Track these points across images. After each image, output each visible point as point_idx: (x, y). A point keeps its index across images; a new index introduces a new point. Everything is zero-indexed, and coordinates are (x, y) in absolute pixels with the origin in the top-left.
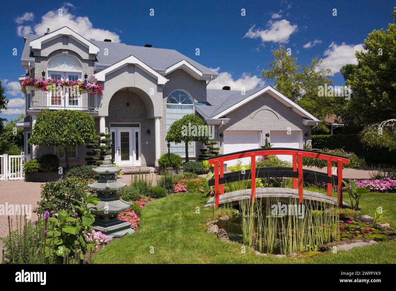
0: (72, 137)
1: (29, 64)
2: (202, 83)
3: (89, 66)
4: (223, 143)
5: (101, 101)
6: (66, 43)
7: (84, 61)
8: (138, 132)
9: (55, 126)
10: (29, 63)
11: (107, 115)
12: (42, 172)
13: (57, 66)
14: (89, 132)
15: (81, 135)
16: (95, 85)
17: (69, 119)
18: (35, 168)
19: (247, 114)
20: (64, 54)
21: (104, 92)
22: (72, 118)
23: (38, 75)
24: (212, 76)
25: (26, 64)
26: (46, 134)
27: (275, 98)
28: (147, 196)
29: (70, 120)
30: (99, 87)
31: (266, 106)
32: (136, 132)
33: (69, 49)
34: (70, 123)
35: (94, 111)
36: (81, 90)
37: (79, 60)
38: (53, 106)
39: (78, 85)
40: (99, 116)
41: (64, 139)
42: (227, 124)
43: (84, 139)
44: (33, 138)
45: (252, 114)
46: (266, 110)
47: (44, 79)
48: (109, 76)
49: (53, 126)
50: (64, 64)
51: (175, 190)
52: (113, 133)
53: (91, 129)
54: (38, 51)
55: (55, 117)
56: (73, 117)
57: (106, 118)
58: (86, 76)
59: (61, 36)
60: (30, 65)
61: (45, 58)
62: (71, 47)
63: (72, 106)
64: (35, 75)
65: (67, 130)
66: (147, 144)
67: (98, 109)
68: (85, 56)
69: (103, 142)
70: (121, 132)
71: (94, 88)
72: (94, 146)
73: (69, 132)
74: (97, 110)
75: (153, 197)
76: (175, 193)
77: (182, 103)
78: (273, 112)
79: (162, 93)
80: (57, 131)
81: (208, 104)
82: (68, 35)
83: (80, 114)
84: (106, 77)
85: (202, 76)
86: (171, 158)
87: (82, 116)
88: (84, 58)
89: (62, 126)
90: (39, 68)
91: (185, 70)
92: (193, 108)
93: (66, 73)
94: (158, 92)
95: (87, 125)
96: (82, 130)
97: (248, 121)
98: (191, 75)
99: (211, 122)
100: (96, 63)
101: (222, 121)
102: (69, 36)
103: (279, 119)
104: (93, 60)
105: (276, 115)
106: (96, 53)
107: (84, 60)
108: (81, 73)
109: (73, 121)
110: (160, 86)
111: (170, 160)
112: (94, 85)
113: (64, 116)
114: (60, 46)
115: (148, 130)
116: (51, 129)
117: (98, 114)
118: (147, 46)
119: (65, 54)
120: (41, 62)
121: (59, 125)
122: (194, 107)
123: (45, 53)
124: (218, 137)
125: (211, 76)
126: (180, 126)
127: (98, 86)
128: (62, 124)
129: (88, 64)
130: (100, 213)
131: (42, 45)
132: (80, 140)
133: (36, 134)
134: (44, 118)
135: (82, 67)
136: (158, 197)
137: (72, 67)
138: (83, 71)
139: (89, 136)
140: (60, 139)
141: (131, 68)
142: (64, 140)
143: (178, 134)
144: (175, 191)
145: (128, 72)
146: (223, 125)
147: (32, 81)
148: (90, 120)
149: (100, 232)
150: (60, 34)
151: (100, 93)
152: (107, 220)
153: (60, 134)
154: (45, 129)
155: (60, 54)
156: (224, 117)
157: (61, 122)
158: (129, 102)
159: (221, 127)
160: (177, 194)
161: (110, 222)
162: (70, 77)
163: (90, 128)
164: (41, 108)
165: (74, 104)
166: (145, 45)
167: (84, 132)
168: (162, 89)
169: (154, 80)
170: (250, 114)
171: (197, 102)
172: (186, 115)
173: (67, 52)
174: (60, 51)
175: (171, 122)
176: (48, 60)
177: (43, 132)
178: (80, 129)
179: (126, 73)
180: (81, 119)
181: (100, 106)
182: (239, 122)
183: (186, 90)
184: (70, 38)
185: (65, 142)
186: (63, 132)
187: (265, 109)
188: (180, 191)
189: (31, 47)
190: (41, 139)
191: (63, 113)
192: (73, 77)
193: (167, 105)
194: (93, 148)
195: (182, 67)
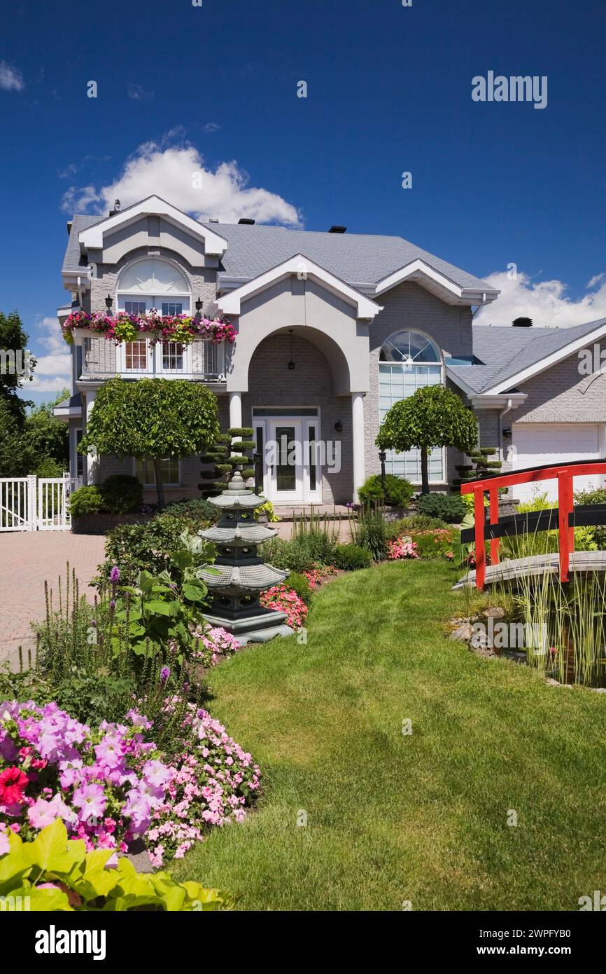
0: (169, 437)
1: (79, 281)
2: (463, 312)
3: (206, 281)
5: (231, 360)
6: (154, 233)
7: (195, 270)
8: (314, 428)
9: (134, 414)
10: (79, 279)
11: (246, 389)
12: (109, 512)
13: (137, 283)
14: (205, 427)
15: (189, 435)
16: (218, 324)
17: (162, 398)
18: (93, 505)
19: (570, 382)
20: (151, 258)
21: (238, 338)
22: (169, 396)
23: (97, 305)
24: (484, 295)
25: (72, 282)
26: (114, 430)
28: (328, 564)
29: (164, 402)
30: (227, 329)
32: (310, 428)
33: (162, 245)
34: (164, 407)
35: (216, 380)
36: (189, 335)
37: (184, 268)
38: (129, 370)
39: (182, 323)
40: (228, 391)
41: (154, 441)
42: (520, 407)
43: (196, 442)
44: (89, 440)
45: (582, 382)
47: (109, 313)
48: (249, 303)
49: (129, 414)
50: (152, 278)
51: (391, 554)
52: (260, 430)
53: (209, 421)
54: (97, 252)
55: (133, 395)
56: (172, 394)
57: (244, 396)
58: (199, 305)
59: (146, 216)
60: (81, 284)
61: (112, 268)
62: (166, 240)
63: (169, 370)
64: (92, 304)
65: (158, 422)
67: (225, 377)
68: (197, 260)
69: (237, 448)
70: (277, 428)
71: (215, 331)
72: (217, 458)
73: (164, 428)
74: (224, 379)
75: (341, 568)
76: (391, 559)
77: (414, 361)
79: (368, 338)
80: (139, 425)
81: (476, 361)
82: (160, 214)
83: (186, 388)
84: (241, 304)
85: (460, 295)
86: (387, 485)
87: (190, 391)
88: (193, 264)
89: (149, 413)
90: (98, 290)
91: (422, 283)
92: (440, 372)
93: (156, 299)
94: (358, 335)
95: (202, 412)
96: (189, 424)
97: (571, 399)
98: (434, 294)
99: (482, 402)
100: (221, 275)
101: (507, 400)
102: (161, 216)
104: (214, 267)
106: (220, 252)
107: (195, 267)
108: (189, 297)
109: (172, 404)
110: (362, 323)
111: (386, 490)
112: (216, 323)
113: (152, 393)
114: (141, 239)
115: (338, 422)
116: (126, 421)
117: (225, 388)
118: (335, 230)
119: (153, 256)
120: (104, 275)
121: (141, 413)
122: (442, 368)
123: (112, 255)
124: (499, 437)
125: (482, 294)
126: (408, 412)
127: (224, 325)
128: (147, 408)
129: (202, 278)
130: (221, 590)
131: (105, 240)
132: (186, 446)
133: (95, 431)
134: (111, 397)
135: (190, 285)
136: (351, 568)
137: (168, 286)
138: (194, 294)
139: (204, 436)
140: (144, 441)
141: (298, 283)
142: (154, 444)
143: (404, 430)
144: (390, 557)
145: (290, 293)
146: (512, 410)
147: (86, 318)
148: (208, 400)
149: (222, 629)
150: (142, 214)
151: (230, 342)
152: (237, 604)
153: (144, 433)
154: (112, 421)
155: (143, 258)
156: (514, 390)
157: (147, 405)
158: (294, 361)
159: (506, 414)
160: (395, 562)
161: (242, 610)
162: (165, 308)
163: (206, 420)
164: (104, 377)
165: (173, 367)
166: (330, 227)
167: (195, 427)
168: (367, 329)
169: (350, 308)
170: (577, 383)
171: (450, 356)
172: (421, 387)
173: (158, 253)
174: (143, 250)
175: (389, 405)
176: (119, 272)
177: (108, 427)
178: (187, 420)
179: (287, 295)
180: (190, 398)
181: (230, 370)
182: (549, 402)
183: (424, 330)
184: (164, 220)
185: (155, 449)
186: (149, 426)
188: (401, 557)
189: (82, 245)
190: (104, 443)
191: (151, 386)
192: (171, 307)
193: (380, 366)
194: (215, 461)
195: (414, 278)
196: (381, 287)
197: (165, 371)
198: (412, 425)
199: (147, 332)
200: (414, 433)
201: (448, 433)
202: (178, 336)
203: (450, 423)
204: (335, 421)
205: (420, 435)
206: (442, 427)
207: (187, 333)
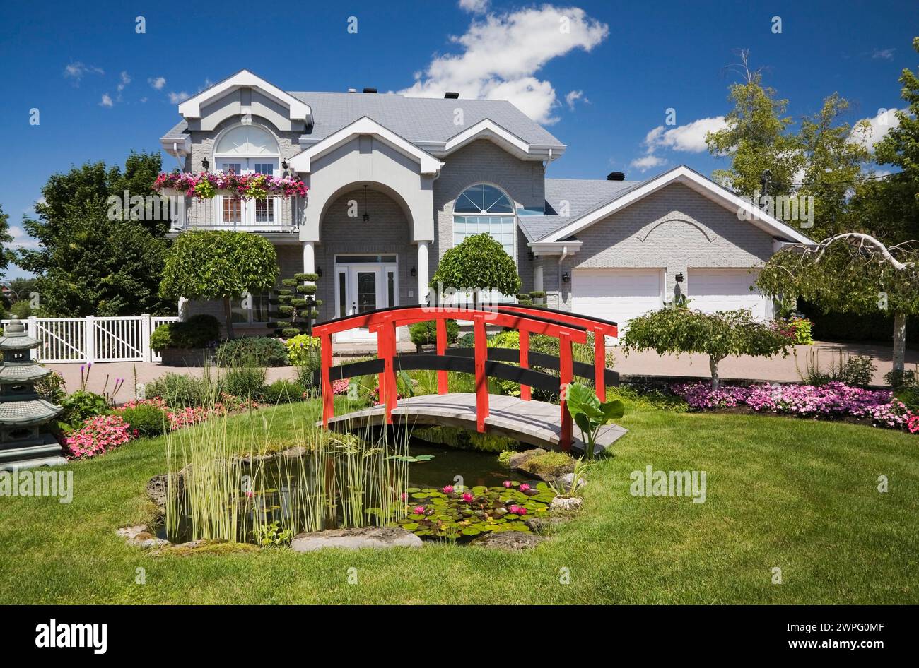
1: (175, 147)
2: (535, 166)
3: (291, 143)
4: (570, 294)
5: (303, 213)
6: (246, 102)
7: (283, 134)
8: (392, 273)
10: (175, 144)
11: (317, 239)
12: (176, 347)
13: (234, 147)
14: (255, 272)
15: (242, 279)
16: (289, 181)
18: (163, 341)
19: (630, 231)
20: (246, 124)
21: (310, 193)
23: (196, 167)
24: (551, 150)
26: (173, 276)
27: (701, 193)
28: (254, 398)
29: (219, 251)
30: (298, 185)
31: (678, 212)
32: (389, 273)
33: (253, 113)
34: (220, 256)
35: (289, 231)
36: (261, 191)
37: (273, 133)
38: (227, 223)
40: (301, 240)
41: (206, 285)
42: (577, 253)
45: (641, 230)
46: (678, 220)
48: (319, 162)
50: (246, 142)
52: (342, 276)
54: (195, 120)
56: (228, 244)
57: (317, 247)
58: (285, 165)
59: (238, 88)
60: (178, 149)
61: (209, 134)
62: (257, 108)
63: (262, 223)
64: (192, 166)
66: (410, 296)
67: (299, 228)
68: (284, 125)
70: (359, 273)
71: (285, 187)
74: (296, 230)
77: (488, 212)
78: (696, 226)
79: (431, 191)
82: (251, 85)
84: (311, 164)
85: (529, 151)
87: (245, 241)
88: (281, 129)
89: (205, 261)
90: (197, 153)
92: (513, 222)
93: (249, 161)
94: (422, 188)
96: (242, 270)
97: (630, 247)
98: (507, 150)
99: (543, 249)
100: (303, 138)
101: (563, 247)
102: (252, 88)
103: (709, 240)
104: (296, 131)
105: (703, 232)
106: (305, 117)
107: (282, 132)
108: (277, 158)
109: (228, 252)
110: (425, 177)
112: (286, 180)
115: (413, 267)
116: (183, 268)
117: (298, 238)
118: (449, 96)
120: (203, 141)
122: (514, 219)
123: (209, 123)
124: (558, 281)
125: (549, 150)
127: (294, 181)
129: (290, 140)
131: (201, 110)
135: (278, 147)
137: (261, 149)
138: (280, 155)
141: (365, 142)
142: (206, 288)
145: (358, 152)
146: (568, 256)
150: (234, 86)
151: (302, 197)
155: (237, 125)
156: (572, 238)
159: (564, 260)
162: (258, 168)
163: (258, 266)
166: (445, 94)
167: (246, 273)
168: (431, 183)
169: (414, 165)
170: (637, 231)
171: (522, 207)
172: (469, 236)
173: (250, 120)
174: (237, 118)
176: (215, 138)
179: (355, 155)
180: (244, 248)
181: (303, 222)
182: (609, 250)
183: (496, 182)
184: (255, 91)
185: (207, 293)
187: (675, 220)
189: (182, 115)
192: (264, 167)
193: (455, 216)
194: (280, 303)
195: (483, 136)
196: (450, 145)
197: (257, 223)
198: (455, 271)
199: (225, 190)
200: (456, 278)
201: (484, 278)
202: (252, 192)
203: (487, 268)
204: (410, 268)
205: (461, 279)
206: (479, 272)
207: (260, 190)
